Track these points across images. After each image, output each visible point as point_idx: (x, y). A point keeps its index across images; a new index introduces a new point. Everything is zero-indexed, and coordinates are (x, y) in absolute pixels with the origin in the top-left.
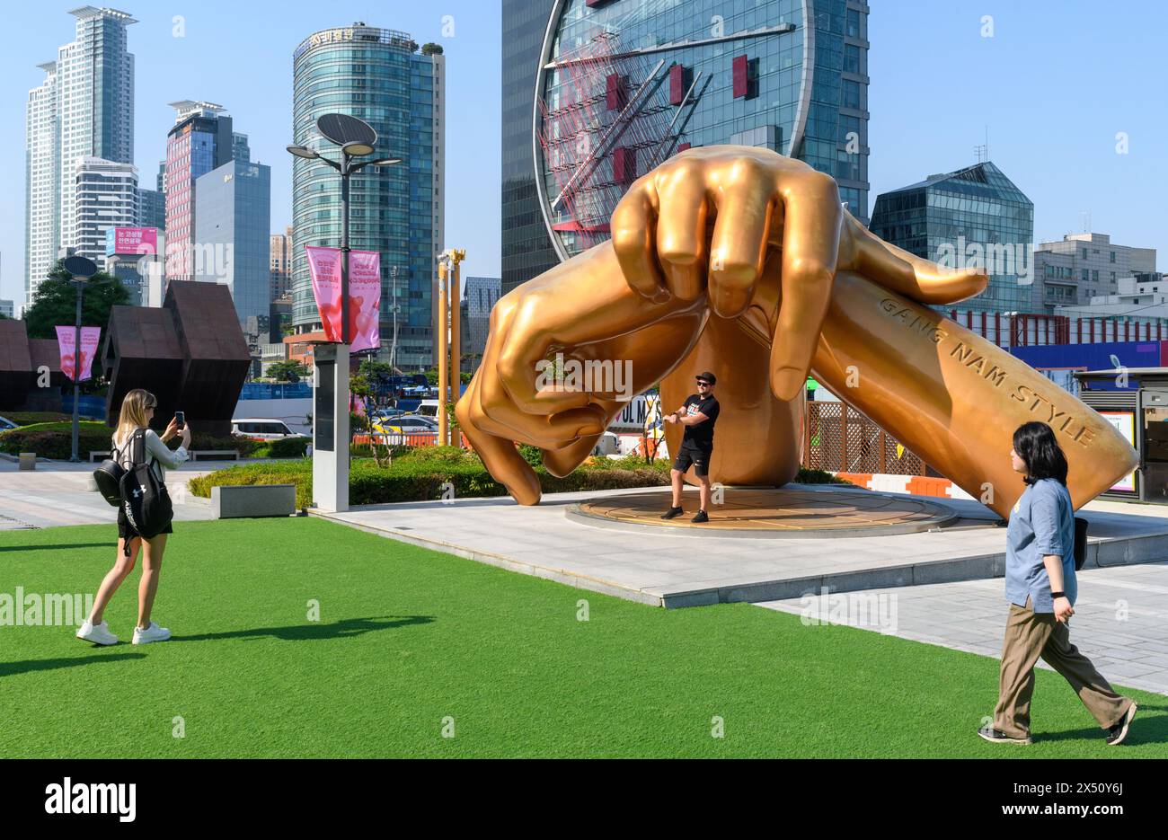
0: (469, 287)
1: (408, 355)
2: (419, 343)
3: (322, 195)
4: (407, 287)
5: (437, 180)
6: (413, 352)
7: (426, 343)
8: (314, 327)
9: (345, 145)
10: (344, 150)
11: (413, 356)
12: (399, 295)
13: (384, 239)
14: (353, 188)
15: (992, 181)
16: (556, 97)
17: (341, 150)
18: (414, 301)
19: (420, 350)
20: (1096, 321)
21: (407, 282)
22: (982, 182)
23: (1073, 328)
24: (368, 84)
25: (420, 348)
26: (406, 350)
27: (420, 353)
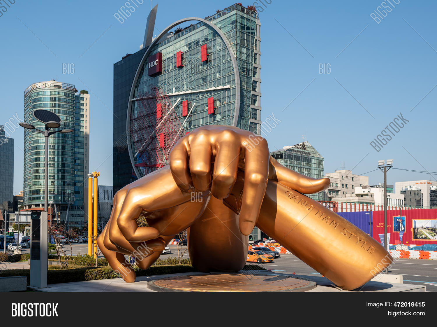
0: (99, 189)
1: (73, 218)
2: (78, 212)
3: (37, 151)
4: (73, 189)
5: (86, 145)
6: (75, 216)
7: (81, 213)
8: (33, 206)
9: (46, 123)
10: (46, 125)
11: (75, 218)
12: (70, 192)
13: (63, 170)
14: (50, 148)
15: (308, 149)
16: (136, 112)
17: (45, 125)
18: (77, 195)
19: (79, 215)
20: (348, 203)
21: (73, 187)
22: (305, 149)
23: (340, 206)
24: (57, 105)
25: (78, 214)
26: (73, 215)
27: (78, 216)
